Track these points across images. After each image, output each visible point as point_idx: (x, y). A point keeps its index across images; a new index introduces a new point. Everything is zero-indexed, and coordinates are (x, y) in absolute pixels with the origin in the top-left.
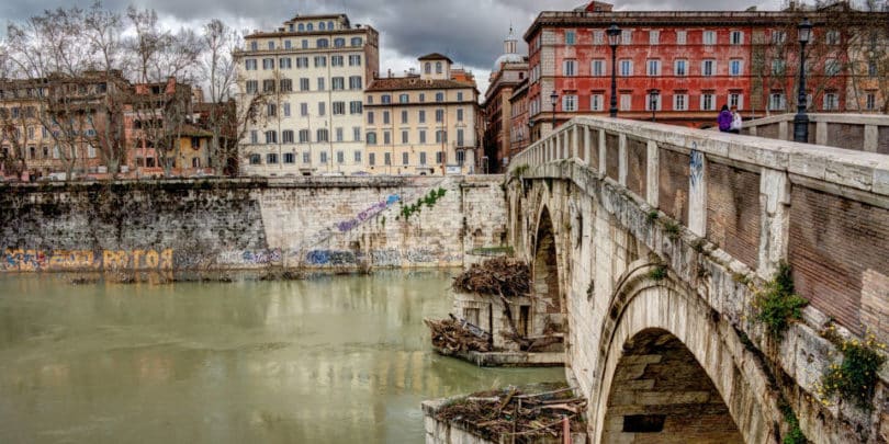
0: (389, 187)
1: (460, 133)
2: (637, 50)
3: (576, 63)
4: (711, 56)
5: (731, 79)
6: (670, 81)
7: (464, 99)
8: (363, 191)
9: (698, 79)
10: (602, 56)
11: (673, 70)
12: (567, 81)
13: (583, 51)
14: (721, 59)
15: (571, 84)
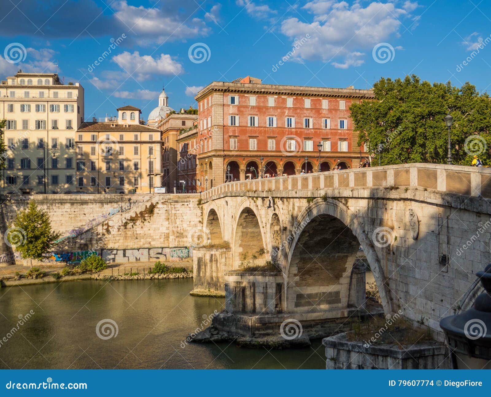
0: (111, 202)
1: (151, 164)
2: (279, 110)
3: (237, 117)
4: (327, 116)
5: (340, 131)
6: (301, 132)
7: (154, 140)
8: (90, 206)
9: (318, 131)
10: (255, 113)
11: (302, 124)
12: (231, 129)
13: (242, 109)
14: (332, 118)
15: (234, 131)
